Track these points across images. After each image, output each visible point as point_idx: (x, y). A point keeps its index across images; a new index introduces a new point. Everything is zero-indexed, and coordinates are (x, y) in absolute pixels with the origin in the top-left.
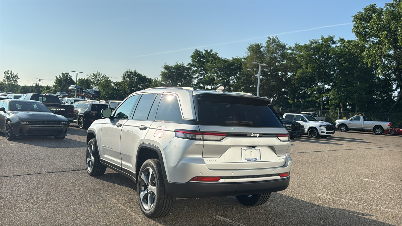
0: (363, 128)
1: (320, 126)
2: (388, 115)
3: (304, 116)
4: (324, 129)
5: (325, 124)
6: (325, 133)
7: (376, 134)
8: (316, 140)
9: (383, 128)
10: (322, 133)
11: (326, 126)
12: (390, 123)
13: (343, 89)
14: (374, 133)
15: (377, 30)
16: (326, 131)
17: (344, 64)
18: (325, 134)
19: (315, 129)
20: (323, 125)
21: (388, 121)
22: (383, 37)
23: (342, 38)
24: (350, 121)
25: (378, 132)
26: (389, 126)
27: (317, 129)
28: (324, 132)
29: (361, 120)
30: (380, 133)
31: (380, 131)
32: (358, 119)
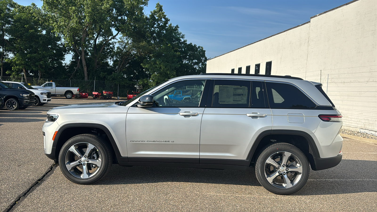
0: (55, 93)
1: (41, 94)
2: (70, 81)
3: (22, 84)
4: (45, 97)
5: (46, 92)
6: (47, 100)
7: (67, 98)
8: (38, 108)
9: (73, 93)
10: (43, 100)
11: (47, 94)
12: (78, 88)
13: (29, 55)
14: (65, 98)
15: (66, 4)
16: (47, 98)
17: (30, 31)
18: (46, 102)
19: (36, 97)
20: (44, 93)
21: (70, 87)
22: (72, 11)
23: (15, 2)
24: (43, 87)
25: (68, 96)
26: (78, 91)
27: (39, 97)
28: (45, 100)
29: (53, 86)
30: (71, 97)
31: (71, 95)
32: (50, 85)
